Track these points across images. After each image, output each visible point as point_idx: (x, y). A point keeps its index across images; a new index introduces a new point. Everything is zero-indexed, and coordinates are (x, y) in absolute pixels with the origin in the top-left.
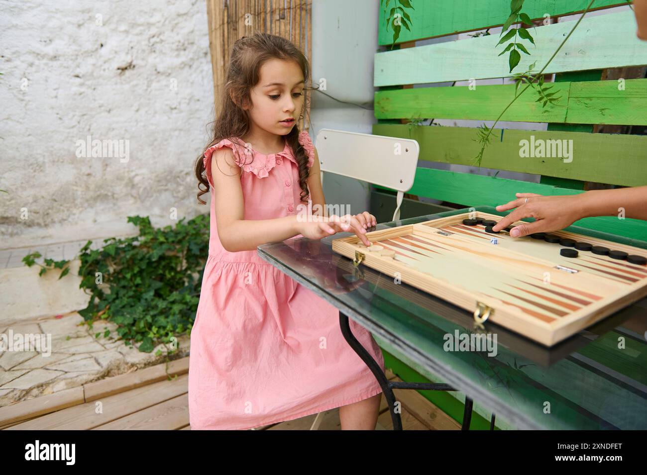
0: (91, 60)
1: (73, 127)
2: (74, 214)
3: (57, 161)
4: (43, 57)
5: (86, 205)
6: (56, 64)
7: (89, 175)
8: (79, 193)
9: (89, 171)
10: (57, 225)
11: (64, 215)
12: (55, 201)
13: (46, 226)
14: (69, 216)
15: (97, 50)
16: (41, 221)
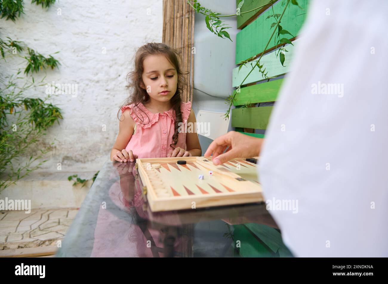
0: (114, 83)
1: (103, 114)
2: (98, 158)
3: (93, 131)
4: (93, 81)
5: (104, 153)
6: (98, 84)
7: (107, 138)
8: (102, 147)
9: (107, 136)
10: (90, 163)
11: (93, 158)
12: (90, 150)
13: (85, 162)
14: (95, 158)
15: (117, 78)
16: (82, 160)
